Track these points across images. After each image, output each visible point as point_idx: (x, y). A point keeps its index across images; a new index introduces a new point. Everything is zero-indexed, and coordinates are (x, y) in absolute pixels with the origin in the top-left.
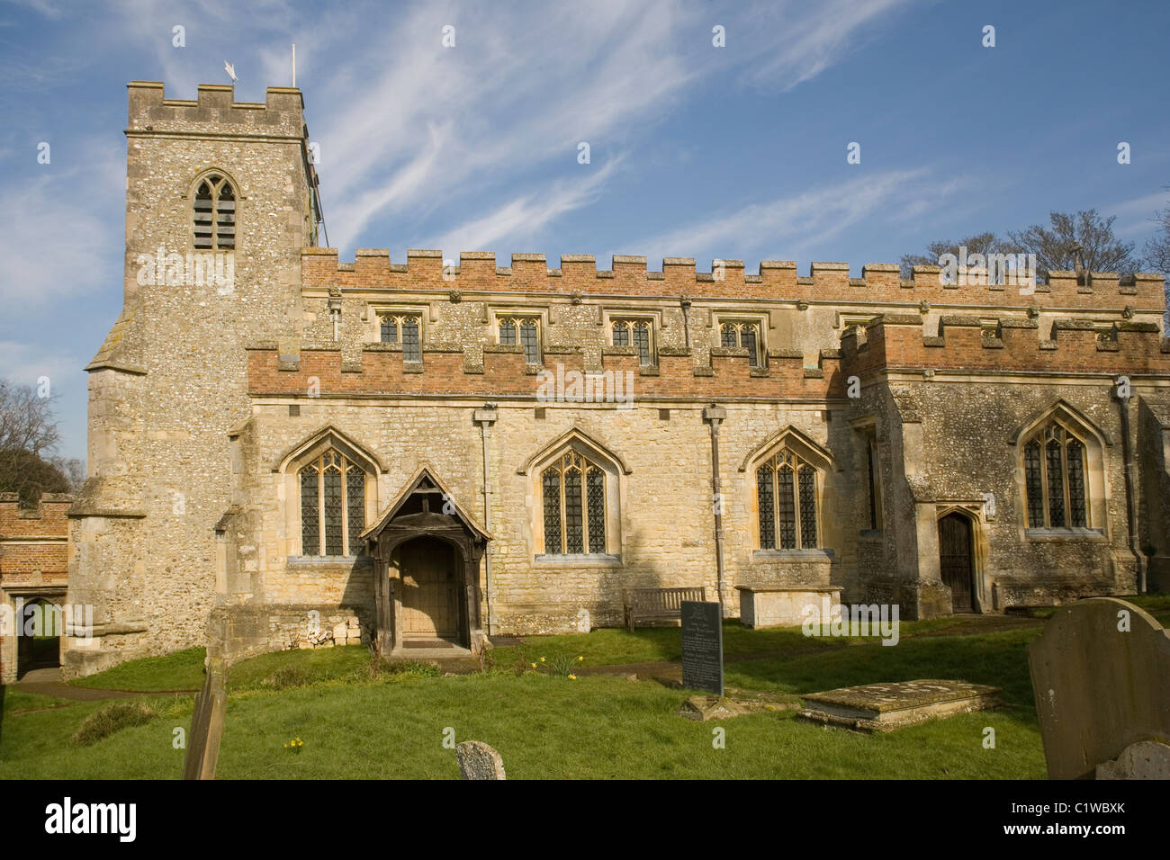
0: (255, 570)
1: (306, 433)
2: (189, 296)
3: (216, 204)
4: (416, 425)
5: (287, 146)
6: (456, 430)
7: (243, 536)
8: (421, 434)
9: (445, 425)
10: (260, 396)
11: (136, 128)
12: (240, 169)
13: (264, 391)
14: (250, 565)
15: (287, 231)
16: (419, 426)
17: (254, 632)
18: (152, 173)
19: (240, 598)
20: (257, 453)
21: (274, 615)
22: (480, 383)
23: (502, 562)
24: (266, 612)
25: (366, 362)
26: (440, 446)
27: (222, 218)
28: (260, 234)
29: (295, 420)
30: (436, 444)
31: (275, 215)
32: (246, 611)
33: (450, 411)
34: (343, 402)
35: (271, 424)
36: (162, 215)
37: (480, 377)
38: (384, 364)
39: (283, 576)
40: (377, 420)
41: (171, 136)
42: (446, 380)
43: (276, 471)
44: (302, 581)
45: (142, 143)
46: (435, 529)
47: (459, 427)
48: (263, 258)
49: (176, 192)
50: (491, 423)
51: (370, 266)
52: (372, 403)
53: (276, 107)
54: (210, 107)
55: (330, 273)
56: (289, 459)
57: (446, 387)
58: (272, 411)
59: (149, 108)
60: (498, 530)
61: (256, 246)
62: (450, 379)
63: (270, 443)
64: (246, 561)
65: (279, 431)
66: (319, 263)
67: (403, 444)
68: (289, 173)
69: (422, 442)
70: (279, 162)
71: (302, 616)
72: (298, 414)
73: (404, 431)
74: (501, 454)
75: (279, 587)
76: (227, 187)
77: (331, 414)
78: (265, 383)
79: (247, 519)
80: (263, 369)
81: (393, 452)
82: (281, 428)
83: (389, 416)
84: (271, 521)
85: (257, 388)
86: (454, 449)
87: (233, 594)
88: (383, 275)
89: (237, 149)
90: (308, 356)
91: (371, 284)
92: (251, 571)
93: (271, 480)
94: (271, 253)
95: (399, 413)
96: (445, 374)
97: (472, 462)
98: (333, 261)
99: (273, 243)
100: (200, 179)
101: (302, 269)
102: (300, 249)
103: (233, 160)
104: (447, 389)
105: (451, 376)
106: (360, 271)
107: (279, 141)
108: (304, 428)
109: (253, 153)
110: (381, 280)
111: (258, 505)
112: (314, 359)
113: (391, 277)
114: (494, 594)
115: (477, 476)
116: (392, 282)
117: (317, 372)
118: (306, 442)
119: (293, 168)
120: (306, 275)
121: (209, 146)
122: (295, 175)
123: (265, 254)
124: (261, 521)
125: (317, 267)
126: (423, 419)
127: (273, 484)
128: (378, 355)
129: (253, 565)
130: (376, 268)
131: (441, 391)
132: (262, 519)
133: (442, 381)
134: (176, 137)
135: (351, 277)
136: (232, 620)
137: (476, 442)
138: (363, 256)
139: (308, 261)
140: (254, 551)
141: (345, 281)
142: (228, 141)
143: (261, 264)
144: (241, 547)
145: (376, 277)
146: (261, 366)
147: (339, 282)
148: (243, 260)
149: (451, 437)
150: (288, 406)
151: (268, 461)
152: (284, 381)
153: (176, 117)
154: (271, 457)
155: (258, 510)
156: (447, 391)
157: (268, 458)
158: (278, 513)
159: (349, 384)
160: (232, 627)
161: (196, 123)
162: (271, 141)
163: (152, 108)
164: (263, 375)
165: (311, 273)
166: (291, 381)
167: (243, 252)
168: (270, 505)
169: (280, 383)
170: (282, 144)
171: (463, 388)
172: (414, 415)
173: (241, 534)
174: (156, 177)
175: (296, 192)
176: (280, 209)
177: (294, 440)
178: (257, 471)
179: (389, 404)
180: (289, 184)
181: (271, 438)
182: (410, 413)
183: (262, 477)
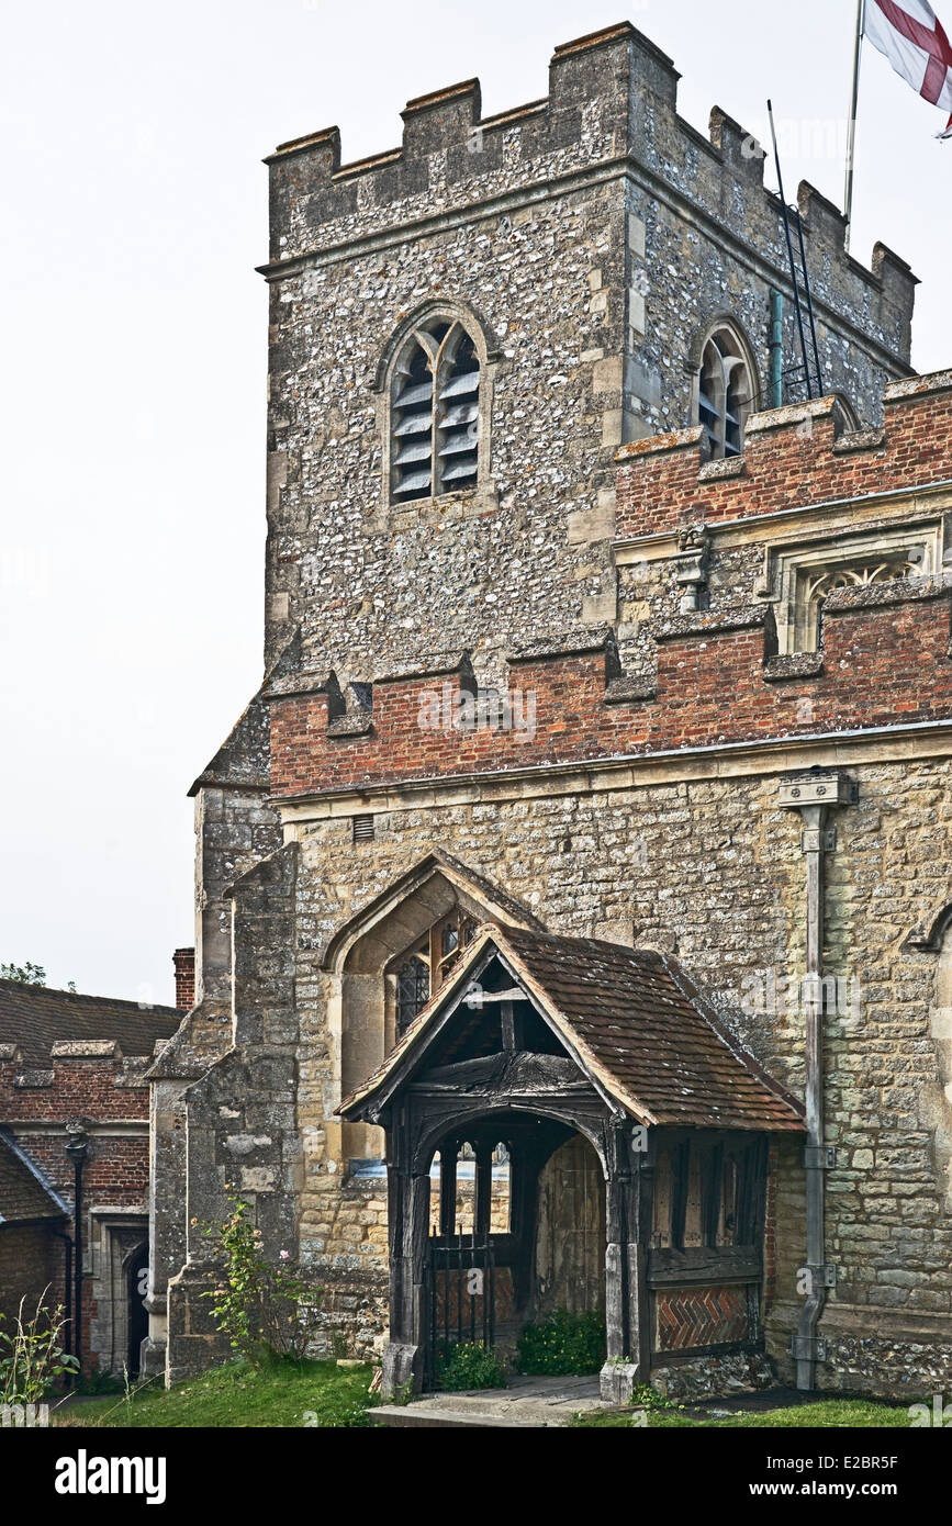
0: (270, 1189)
1: (387, 878)
3: (439, 388)
4: (633, 836)
5: (594, 193)
6: (737, 839)
9: (707, 828)
10: (295, 802)
11: (284, 253)
12: (490, 287)
13: (299, 788)
14: (255, 1178)
15: (588, 412)
16: (641, 837)
18: (315, 350)
19: (222, 1248)
20: (285, 932)
22: (808, 705)
23: (855, 1192)
26: (694, 883)
27: (452, 417)
28: (529, 436)
29: (365, 850)
30: (684, 882)
31: (564, 380)
34: (463, 797)
35: (316, 864)
36: (333, 443)
37: (810, 687)
38: (558, 689)
39: (336, 1203)
40: (539, 833)
41: (349, 253)
42: (714, 707)
43: (322, 969)
45: (296, 286)
46: (529, 1092)
49: (359, 383)
50: (834, 811)
51: (782, 453)
52: (529, 791)
53: (572, 94)
54: (428, 151)
55: (683, 497)
56: (353, 939)
57: (713, 727)
58: (321, 833)
59: (306, 200)
60: (846, 1105)
61: (519, 466)
62: (725, 703)
64: (244, 1169)
65: (334, 878)
66: (656, 474)
67: (602, 887)
68: (600, 262)
69: (648, 878)
70: (576, 242)
72: (371, 836)
73: (603, 855)
77: (437, 828)
78: (302, 770)
79: (248, 1077)
80: (298, 739)
81: (575, 908)
82: (336, 870)
83: (568, 818)
84: (314, 1083)
85: (286, 785)
86: (732, 890)
87: (204, 1239)
88: (815, 470)
89: (484, 237)
90: (390, 697)
91: (783, 501)
92: (258, 1189)
93: (314, 991)
94: (550, 476)
95: (592, 811)
96: (713, 691)
97: (779, 922)
98: (689, 462)
99: (557, 450)
100: (407, 337)
101: (618, 497)
102: (617, 448)
103: (475, 269)
104: (716, 731)
105: (727, 694)
106: (758, 471)
107: (576, 185)
108: (383, 865)
109: (519, 236)
110: (811, 483)
111: (282, 1045)
112: (402, 701)
113: (835, 471)
114: (828, 1278)
115: (790, 959)
116: (840, 484)
117: (409, 731)
118: (382, 899)
119: (606, 248)
120: (627, 512)
121: (426, 251)
122: (612, 264)
123: (538, 480)
124: (291, 1081)
125: (651, 485)
126: (652, 819)
127: (315, 999)
128: (546, 668)
129: (264, 1178)
130: (798, 455)
131: (701, 738)
132: (296, 1076)
133: (705, 711)
134: (360, 250)
135: (732, 492)
136: (187, 1295)
137: (793, 867)
138: (765, 430)
139: (630, 474)
140: (266, 1147)
141: (719, 507)
142: (463, 226)
143: (530, 507)
144: (230, 1138)
145: (798, 479)
146: (295, 734)
147: (704, 510)
148: (492, 507)
149: (722, 858)
150: (351, 820)
151: (308, 947)
152: (339, 761)
153: (359, 202)
154: (314, 937)
155: (283, 1057)
156: (717, 737)
157: (309, 941)
158: (328, 1062)
159: (476, 750)
160: (187, 1310)
161: (399, 204)
162: (557, 192)
163: (312, 198)
164: (299, 753)
165: (637, 504)
166: (354, 758)
167: (491, 489)
168: (312, 1045)
169: (332, 768)
170: (583, 192)
171: (761, 724)
172: (629, 811)
173: (231, 1109)
174: (320, 359)
175: (613, 306)
176: (574, 361)
177: (361, 897)
178: (283, 972)
179: (568, 790)
180: (597, 291)
181: (316, 896)
182: (619, 808)
183: (294, 984)
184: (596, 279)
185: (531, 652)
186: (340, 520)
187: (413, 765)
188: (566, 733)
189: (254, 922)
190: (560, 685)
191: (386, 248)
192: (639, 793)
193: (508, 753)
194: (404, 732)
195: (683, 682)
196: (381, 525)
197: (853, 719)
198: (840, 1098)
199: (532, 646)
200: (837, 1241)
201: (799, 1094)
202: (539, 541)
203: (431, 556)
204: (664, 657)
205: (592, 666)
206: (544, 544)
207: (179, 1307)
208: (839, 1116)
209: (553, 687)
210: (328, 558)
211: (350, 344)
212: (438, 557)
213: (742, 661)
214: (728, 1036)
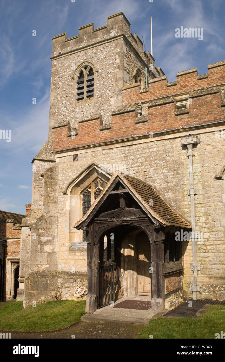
0: (51, 251)
1: (81, 170)
2: (74, 123)
3: (86, 78)
4: (143, 155)
5: (116, 41)
6: (170, 154)
7: (43, 232)
8: (146, 161)
9: (162, 152)
10: (59, 152)
11: (55, 55)
12: (96, 59)
13: (60, 149)
14: (47, 248)
15: (116, 81)
16: (145, 155)
17: (46, 287)
18: (61, 73)
19: (39, 267)
20: (56, 184)
21: (60, 278)
22: (186, 120)
23: (204, 244)
24: (56, 276)
25: (113, 122)
26: (159, 166)
27: (89, 84)
28: (104, 86)
29: (76, 163)
30: (157, 166)
31: (111, 75)
32: (43, 275)
33: (165, 142)
34: (100, 148)
35: (64, 167)
36: (64, 90)
37: (186, 116)
38: (124, 121)
39: (67, 254)
40: (120, 156)
41: (68, 54)
42: (163, 122)
43: (65, 193)
44: (77, 257)
45: (57, 61)
46: (128, 219)
47: (173, 152)
48: (105, 97)
49: (69, 78)
50: (195, 145)
51: (156, 87)
52: (117, 145)
53: (112, 24)
54: (84, 35)
55: (136, 96)
56: (72, 186)
57: (163, 127)
58: (65, 160)
59: (60, 45)
60: (201, 221)
61: (102, 92)
62: (165, 121)
63: (63, 178)
64: (45, 246)
65: (68, 171)
66: (131, 92)
67: (136, 168)
68: (118, 53)
69: (147, 165)
70: (113, 50)
71: (74, 279)
72: (77, 160)
73: (136, 160)
74: (203, 167)
75: (65, 261)
76: (91, 70)
77: (94, 156)
78: (61, 145)
79: (46, 222)
80: (60, 137)
82: (69, 169)
83: (127, 152)
84: (62, 223)
85: (57, 148)
86: (169, 167)
87: (34, 265)
88: (163, 90)
89: (95, 50)
90: (82, 126)
91: (157, 96)
92: (48, 251)
93: (63, 199)
94: (108, 94)
95: (133, 149)
96: (162, 118)
97: (181, 175)
98: (137, 89)
99: (110, 89)
100: (79, 69)
101: (123, 97)
102: (122, 88)
103: (93, 56)
104: (163, 128)
105: (166, 119)
106: (152, 91)
107: (113, 40)
108: (80, 167)
109: (102, 49)
110: (163, 92)
111: (55, 213)
112: (86, 126)
113: (168, 90)
114: (198, 268)
115: (185, 183)
116: (169, 92)
117: (87, 133)
118: (80, 175)
119: (119, 51)
120: (125, 100)
121: (83, 53)
122: (120, 53)
123: (106, 95)
124: (57, 223)
125: (130, 94)
126: (148, 151)
127: (63, 201)
128: (121, 116)
129: (50, 248)
130: (160, 87)
131: (160, 130)
132: (58, 221)
133: (161, 123)
134: (70, 53)
135: (146, 95)
136: (30, 280)
137: (184, 160)
138: (153, 83)
139: (125, 92)
140: (50, 240)
141: (144, 98)
142: (91, 48)
143: (104, 100)
144: (41, 238)
145: (160, 92)
146: (60, 136)
147: (140, 99)
148: (96, 100)
149: (166, 159)
150: (73, 156)
151: (61, 188)
152: (70, 142)
153: (70, 45)
154: (63, 186)
155: (55, 216)
156: (164, 129)
157: (62, 187)
158: (66, 217)
159: (104, 137)
160: (30, 285)
161: (78, 45)
162: (109, 41)
163: (61, 45)
164: (60, 141)
165: (127, 98)
166: (74, 141)
167: (97, 97)
168: (62, 213)
169: (68, 144)
170: (114, 41)
171: (175, 125)
172: (142, 149)
173: (42, 230)
174: (62, 74)
175: (121, 61)
176: (113, 72)
177: (75, 175)
178: (55, 195)
179: (127, 145)
180: (117, 59)
181: (64, 175)
182: (140, 148)
183: (58, 198)
184: (117, 56)
185: (117, 113)
186: (65, 105)
187: (88, 141)
188: (126, 131)
189: (49, 182)
190: (124, 120)
191: (75, 53)
192: (145, 144)
193: (112, 137)
194: (86, 134)
195: (155, 117)
196: (74, 105)
197: (198, 122)
198: (200, 219)
199: (117, 111)
200: (200, 258)
201: (189, 219)
202: (106, 107)
203: (84, 111)
204: (150, 111)
205: (132, 115)
206: (107, 107)
207: (28, 284)
208: (199, 224)
209: (123, 120)
210: (62, 113)
211: (68, 71)
212: (85, 111)
213: (169, 111)
214: (170, 205)
